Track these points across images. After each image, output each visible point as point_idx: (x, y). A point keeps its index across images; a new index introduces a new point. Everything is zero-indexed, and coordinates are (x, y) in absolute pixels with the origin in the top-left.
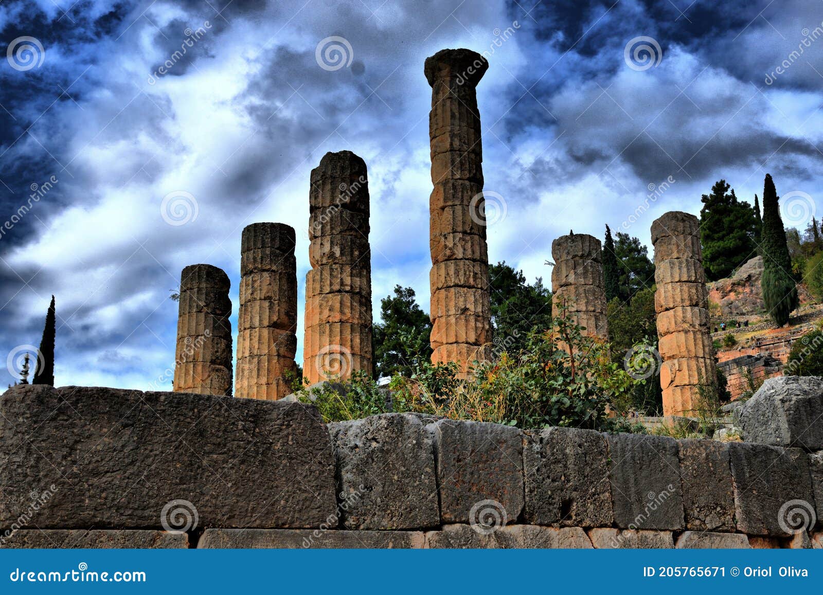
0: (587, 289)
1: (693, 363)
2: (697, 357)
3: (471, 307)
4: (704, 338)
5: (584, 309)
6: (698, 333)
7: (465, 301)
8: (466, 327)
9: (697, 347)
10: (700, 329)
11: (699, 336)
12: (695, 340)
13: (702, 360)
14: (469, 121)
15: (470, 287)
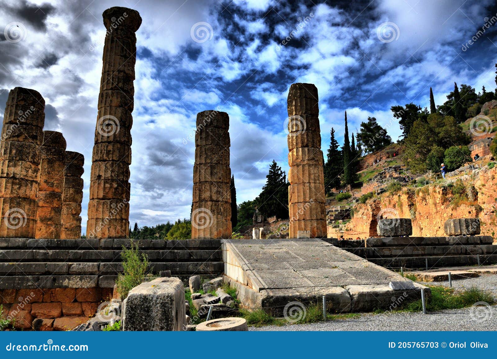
0: (207, 148)
1: (301, 187)
2: (304, 183)
3: (102, 174)
4: (311, 168)
5: (204, 162)
6: (306, 165)
7: (99, 170)
8: (98, 188)
9: (305, 176)
10: (308, 162)
11: (307, 167)
12: (303, 171)
13: (308, 184)
14: (117, 51)
15: (104, 161)
